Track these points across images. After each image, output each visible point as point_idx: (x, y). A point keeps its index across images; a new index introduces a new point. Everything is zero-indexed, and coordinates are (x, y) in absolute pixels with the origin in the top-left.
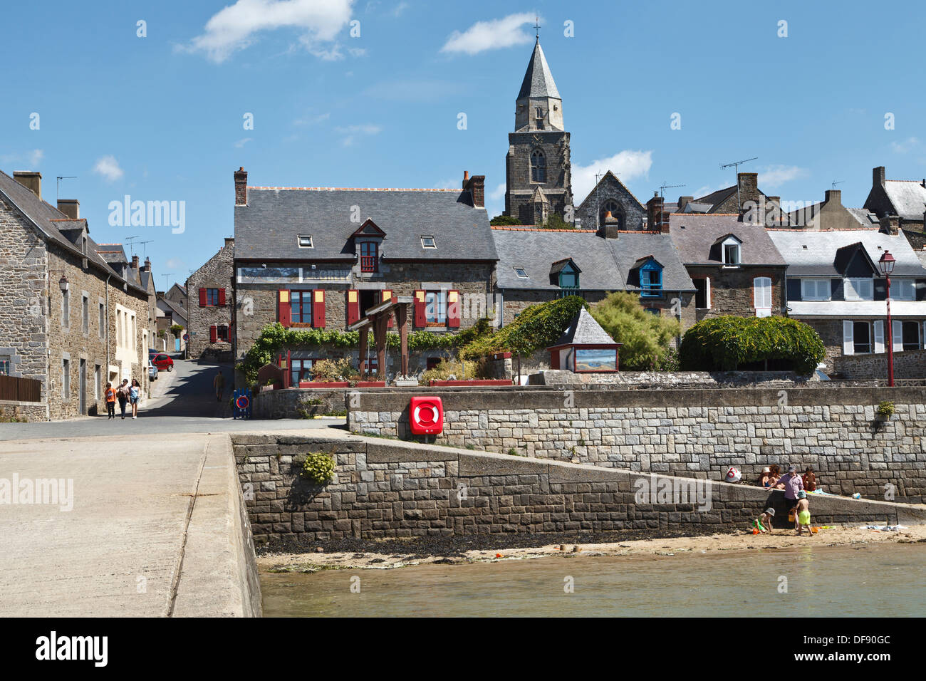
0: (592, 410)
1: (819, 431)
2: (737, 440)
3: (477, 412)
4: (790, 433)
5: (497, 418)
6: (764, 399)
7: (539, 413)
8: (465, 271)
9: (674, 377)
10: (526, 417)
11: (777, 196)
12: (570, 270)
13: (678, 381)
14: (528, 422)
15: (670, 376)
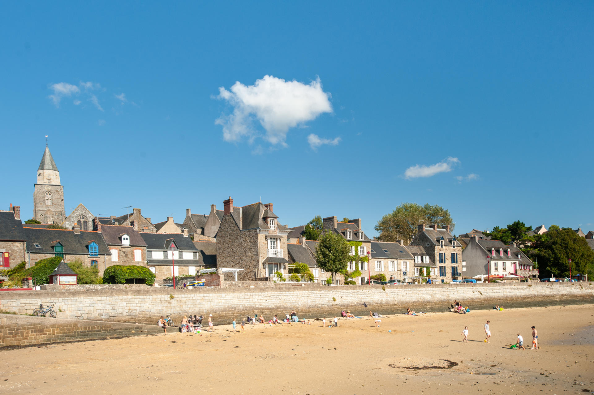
0: (63, 298)
1: (149, 304)
2: (119, 308)
3: (15, 300)
4: (139, 305)
5: (24, 302)
6: (129, 293)
7: (42, 300)
8: (11, 245)
9: (100, 286)
10: (36, 302)
11: (150, 218)
12: (60, 245)
13: (101, 288)
14: (37, 303)
15: (98, 286)
